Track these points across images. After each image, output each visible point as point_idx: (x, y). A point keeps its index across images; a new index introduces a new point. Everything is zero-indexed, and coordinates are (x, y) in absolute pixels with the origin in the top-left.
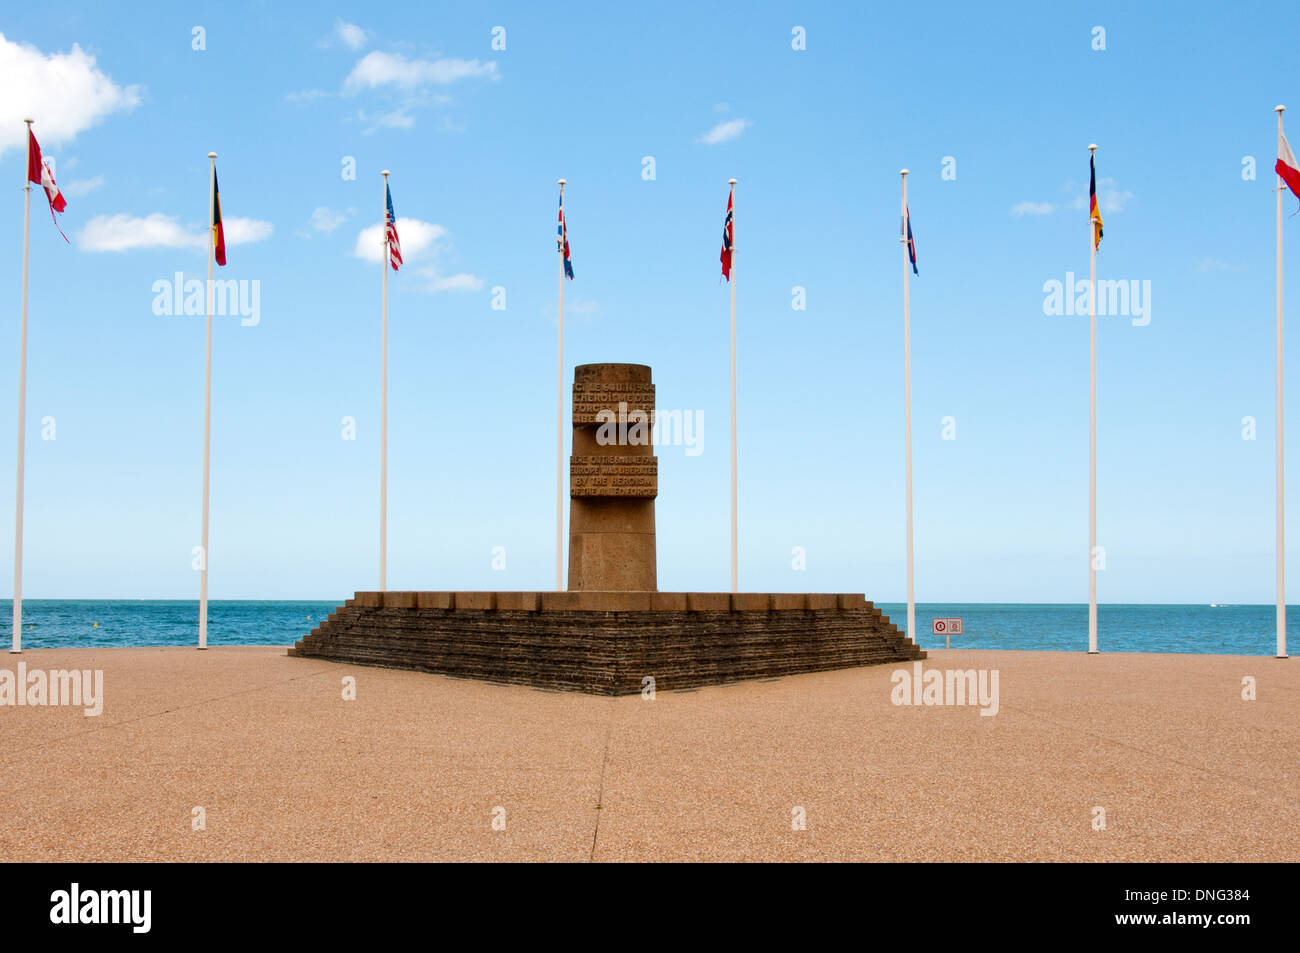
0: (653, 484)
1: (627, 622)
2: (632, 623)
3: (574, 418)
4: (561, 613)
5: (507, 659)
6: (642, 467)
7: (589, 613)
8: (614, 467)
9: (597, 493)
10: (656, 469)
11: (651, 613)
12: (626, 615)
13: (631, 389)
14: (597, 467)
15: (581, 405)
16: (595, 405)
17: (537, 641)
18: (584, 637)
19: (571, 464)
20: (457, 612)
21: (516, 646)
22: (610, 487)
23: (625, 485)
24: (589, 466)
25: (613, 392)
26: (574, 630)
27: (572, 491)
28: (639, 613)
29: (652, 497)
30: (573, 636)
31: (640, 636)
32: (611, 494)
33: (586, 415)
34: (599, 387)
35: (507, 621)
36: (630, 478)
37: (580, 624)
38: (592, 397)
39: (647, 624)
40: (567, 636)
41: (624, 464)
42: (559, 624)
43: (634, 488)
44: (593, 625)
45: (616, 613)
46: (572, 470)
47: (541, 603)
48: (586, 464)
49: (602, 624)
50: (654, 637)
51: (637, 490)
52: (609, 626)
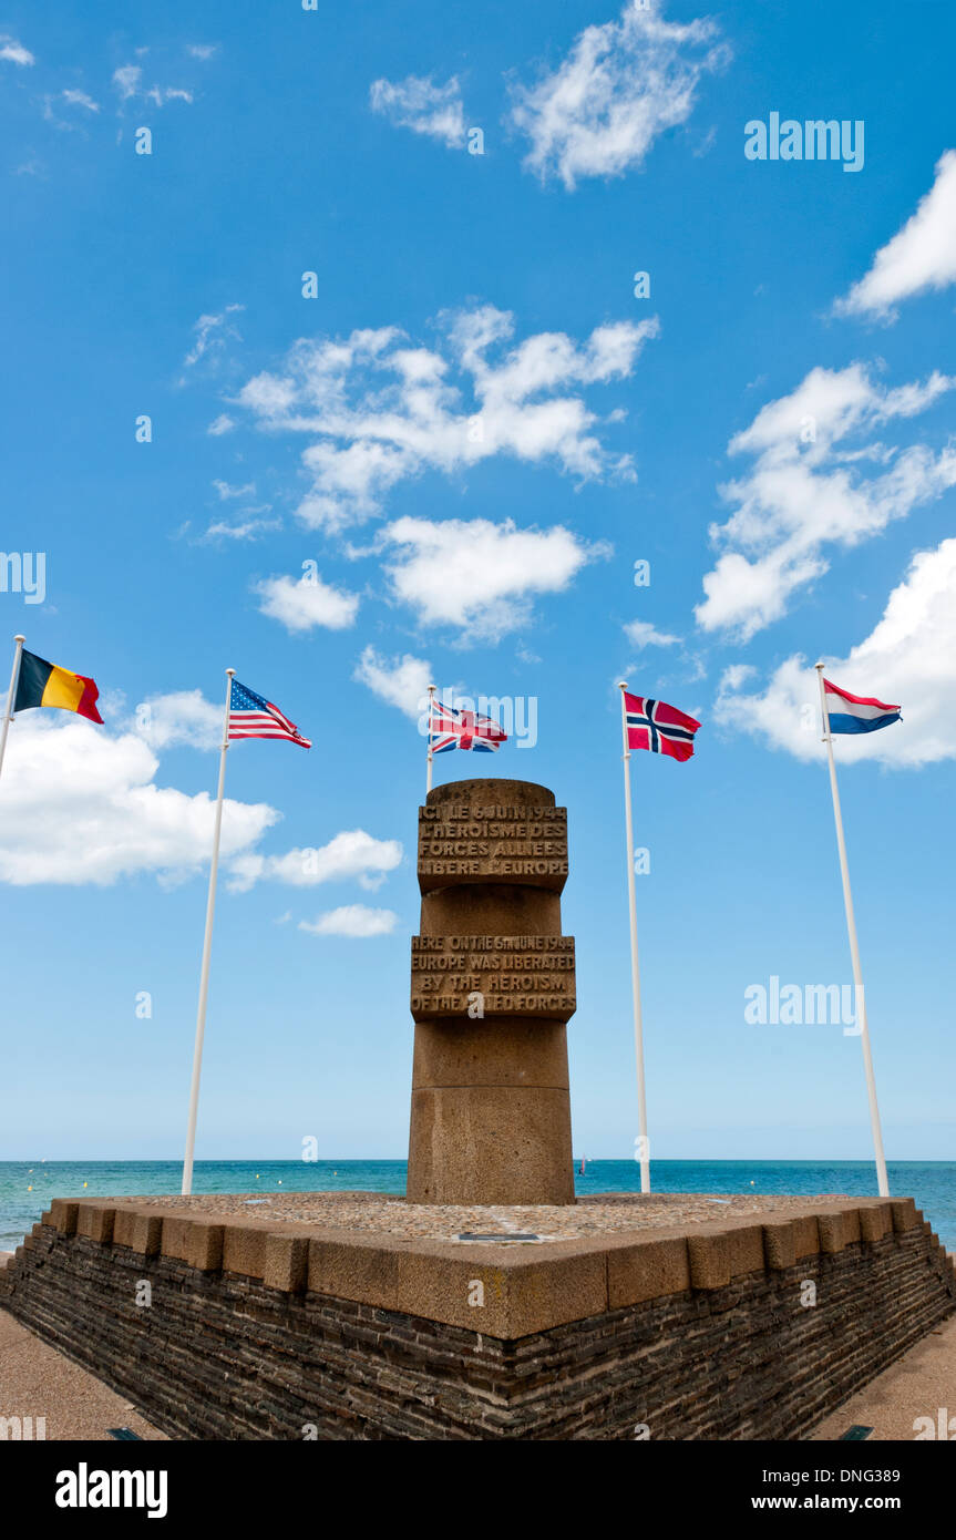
0: (566, 988)
1: (545, 1368)
2: (558, 1366)
3: (421, 866)
4: (350, 1308)
5: (231, 1406)
6: (545, 956)
7: (425, 1325)
8: (494, 956)
9: (463, 1006)
10: (572, 961)
11: (610, 1318)
12: (543, 1344)
13: (524, 816)
14: (461, 956)
15: (433, 844)
16: (458, 844)
17: (292, 1376)
18: (407, 1402)
19: (414, 951)
20: (163, 1262)
21: (253, 1376)
22: (485, 994)
23: (515, 991)
24: (448, 955)
25: (491, 820)
26: (386, 1373)
27: (414, 1002)
28: (580, 1326)
29: (563, 1016)
30: (380, 1392)
31: (582, 1405)
33: (442, 862)
34: (467, 811)
35: (239, 1302)
36: (523, 977)
37: (399, 1355)
38: (454, 830)
39: (600, 1357)
40: (362, 1384)
41: (513, 951)
42: (348, 1340)
43: (532, 996)
44: (439, 1369)
45: (509, 1346)
46: (415, 962)
47: (306, 1270)
48: (441, 951)
49: (464, 1372)
50: (621, 1396)
51: (538, 1001)
52: (487, 1386)
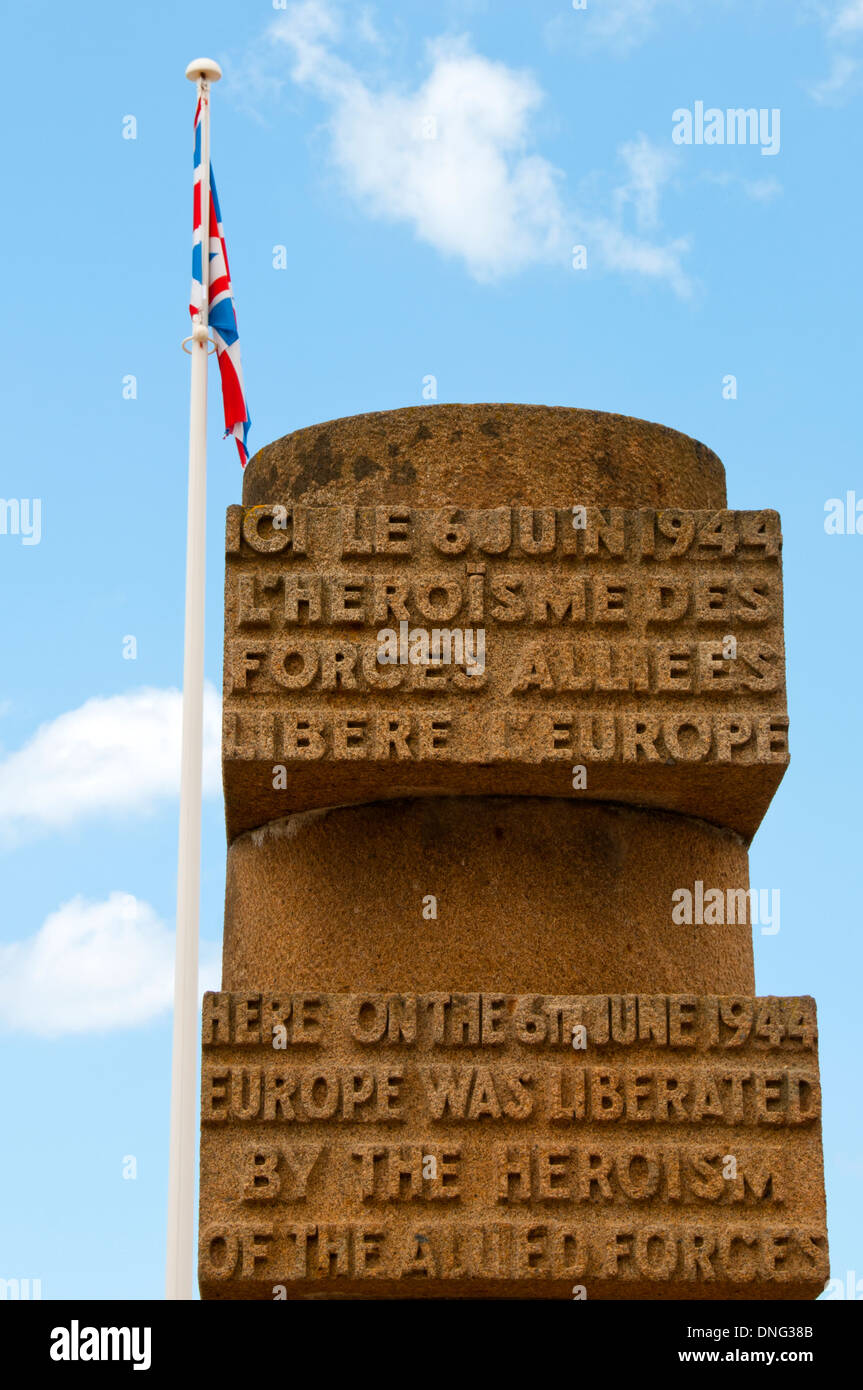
6: (702, 1071)
8: (511, 1068)
9: (398, 1261)
10: (808, 1090)
13: (616, 542)
14: (387, 1067)
15: (282, 645)
19: (210, 1049)
22: (481, 1216)
23: (594, 1202)
24: (339, 1065)
25: (496, 559)
32: (496, 1269)
33: (316, 713)
34: (403, 526)
36: (624, 1148)
38: (357, 594)
41: (585, 1048)
43: (657, 1225)
48: (312, 1050)
